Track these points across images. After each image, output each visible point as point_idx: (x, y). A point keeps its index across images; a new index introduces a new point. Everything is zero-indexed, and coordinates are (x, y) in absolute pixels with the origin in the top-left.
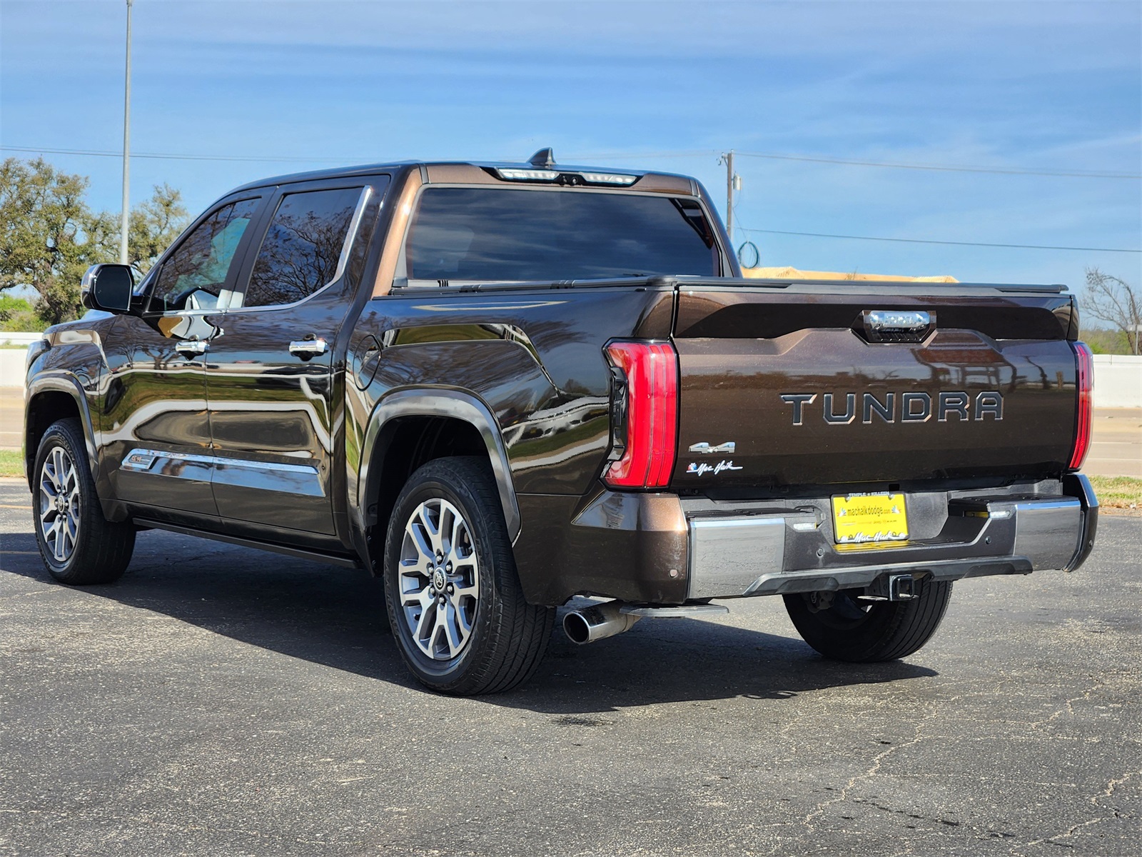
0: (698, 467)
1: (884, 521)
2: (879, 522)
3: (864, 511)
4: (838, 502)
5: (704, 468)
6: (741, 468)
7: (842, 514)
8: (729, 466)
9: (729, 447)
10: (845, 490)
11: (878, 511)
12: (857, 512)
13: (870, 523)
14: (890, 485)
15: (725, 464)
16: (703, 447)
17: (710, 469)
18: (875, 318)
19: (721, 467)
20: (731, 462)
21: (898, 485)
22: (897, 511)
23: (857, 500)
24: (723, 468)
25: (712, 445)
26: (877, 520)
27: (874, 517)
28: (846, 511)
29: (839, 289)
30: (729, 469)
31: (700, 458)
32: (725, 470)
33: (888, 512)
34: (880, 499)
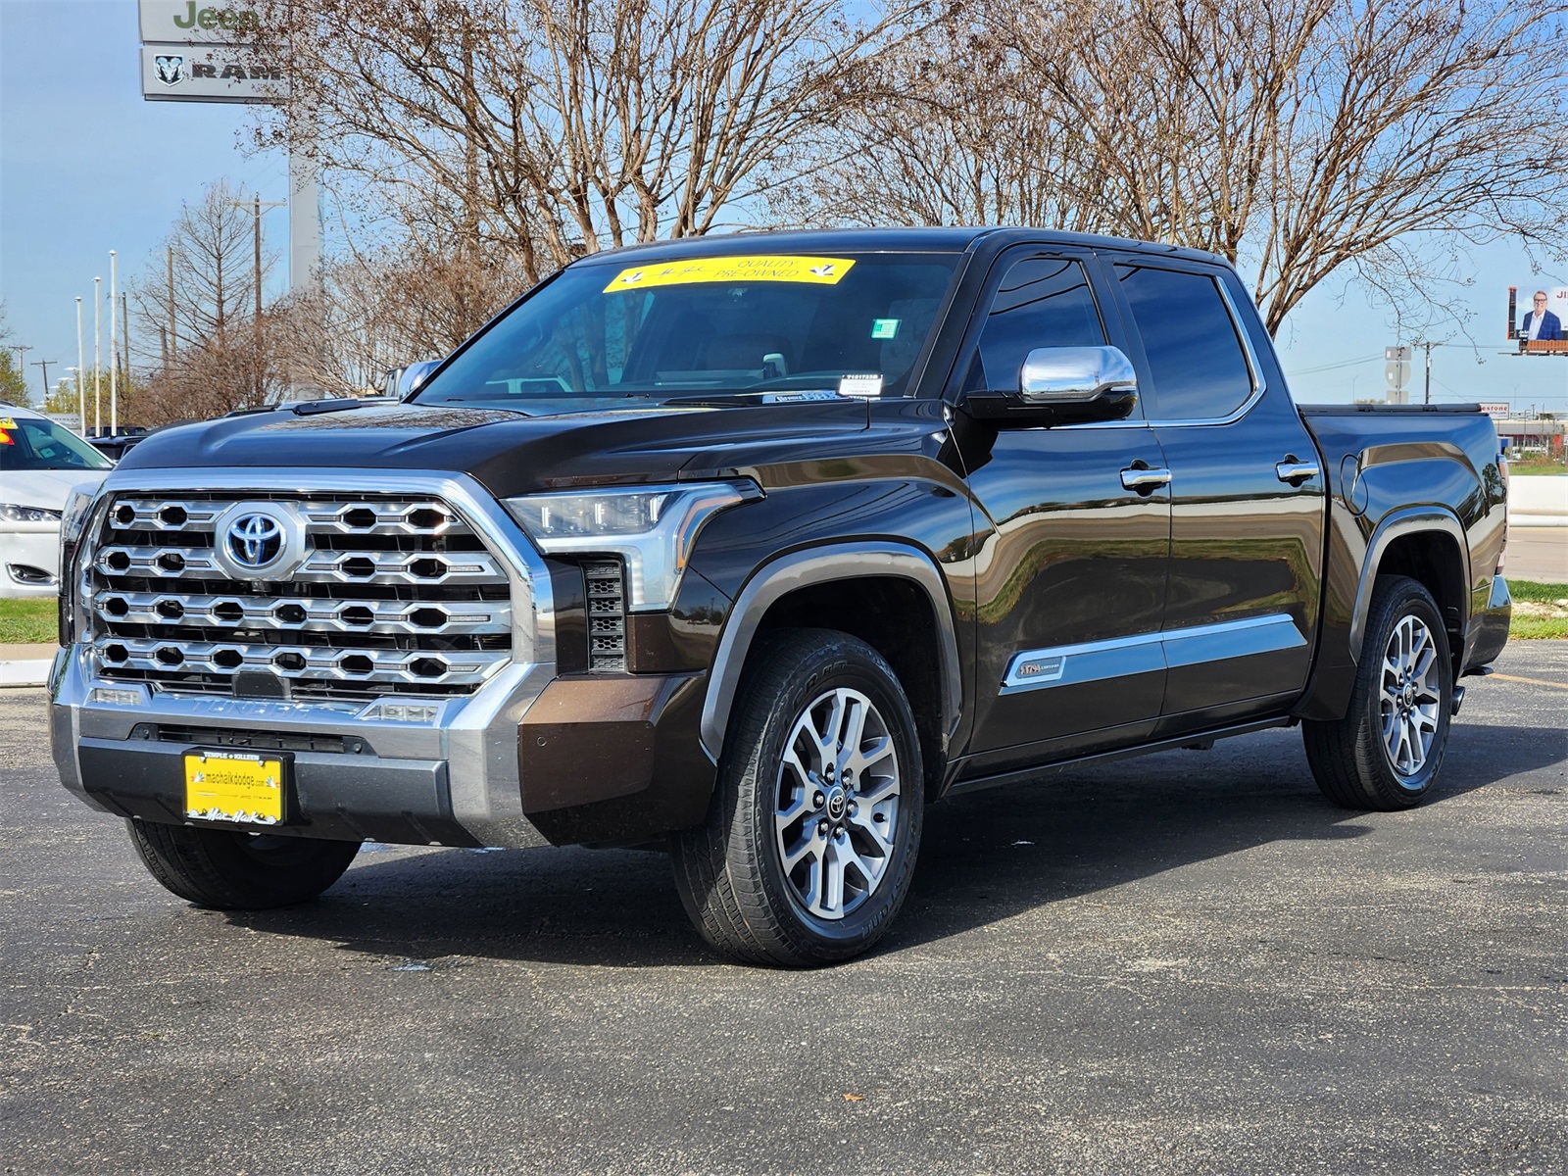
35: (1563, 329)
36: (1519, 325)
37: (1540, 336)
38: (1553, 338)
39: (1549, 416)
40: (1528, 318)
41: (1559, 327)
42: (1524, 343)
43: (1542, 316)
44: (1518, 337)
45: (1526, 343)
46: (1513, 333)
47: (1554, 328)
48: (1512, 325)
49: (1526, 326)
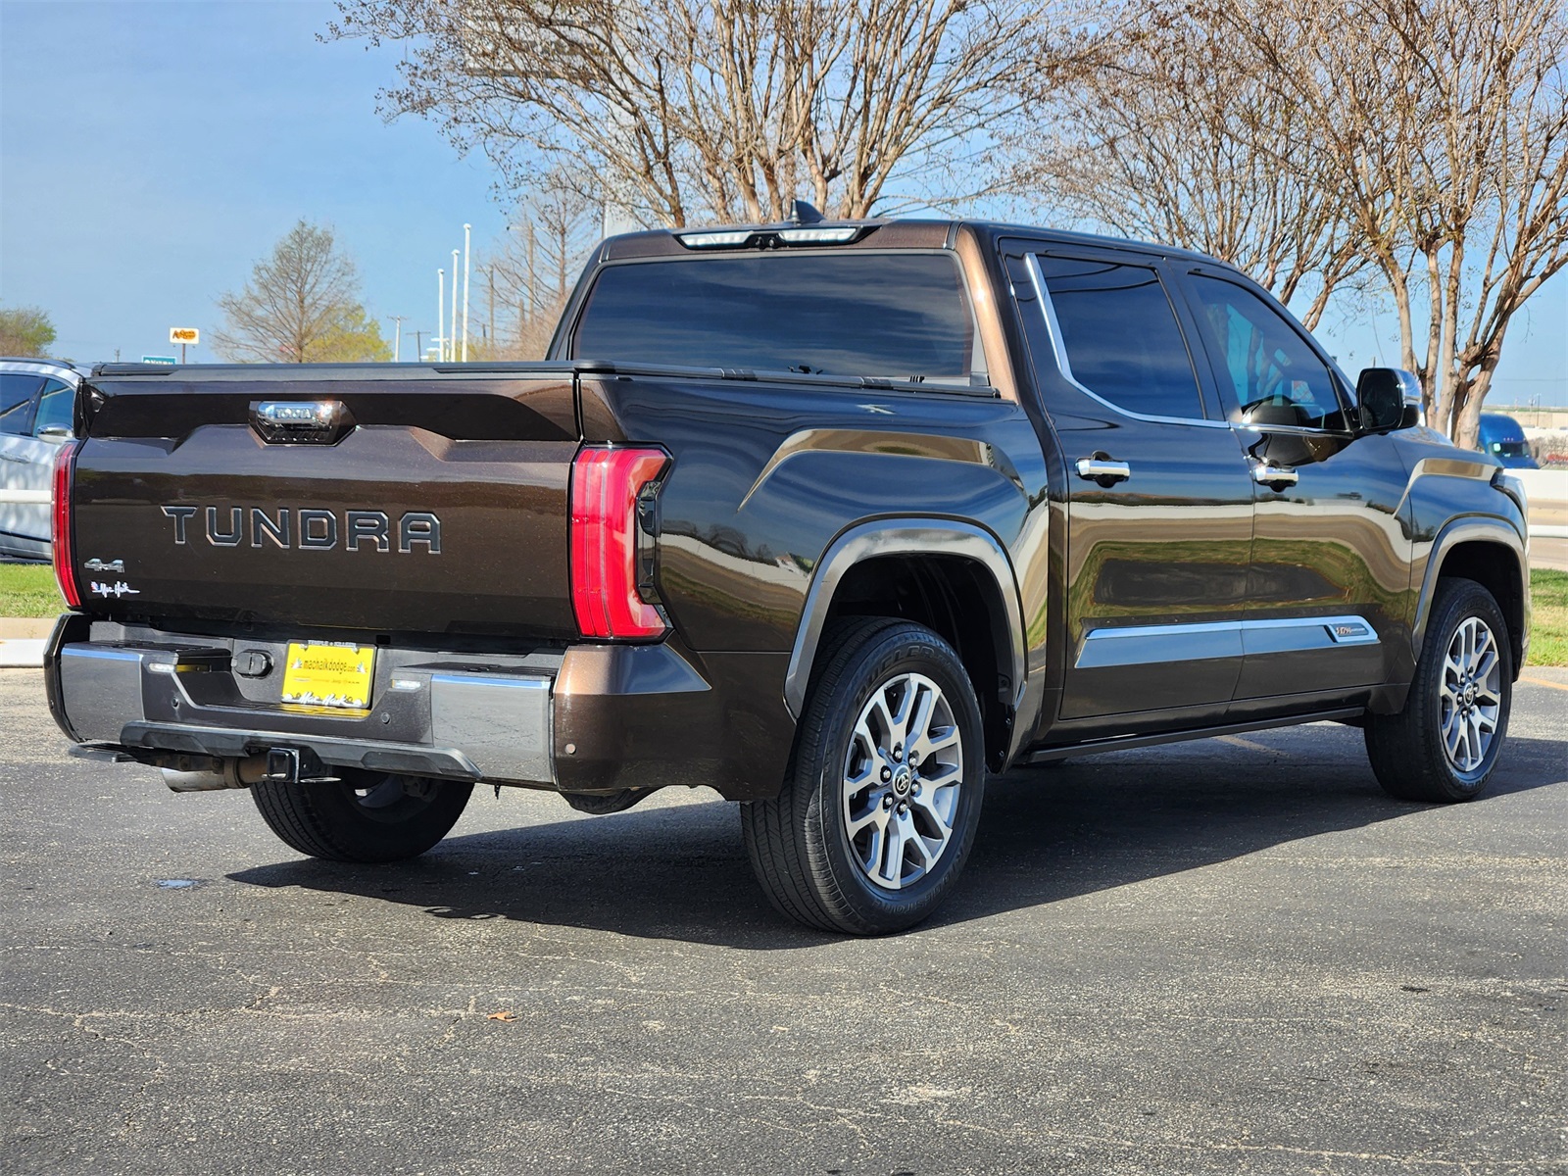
1: (345, 681)
2: (339, 682)
3: (325, 666)
4: (295, 650)
7: (297, 665)
9: (118, 565)
10: (305, 634)
11: (341, 667)
12: (314, 665)
13: (327, 681)
18: (269, 410)
21: (388, 637)
22: (362, 669)
23: (319, 650)
26: (336, 679)
27: (335, 674)
28: (303, 662)
29: (223, 374)
30: (127, 592)
33: (352, 669)
34: (344, 652)
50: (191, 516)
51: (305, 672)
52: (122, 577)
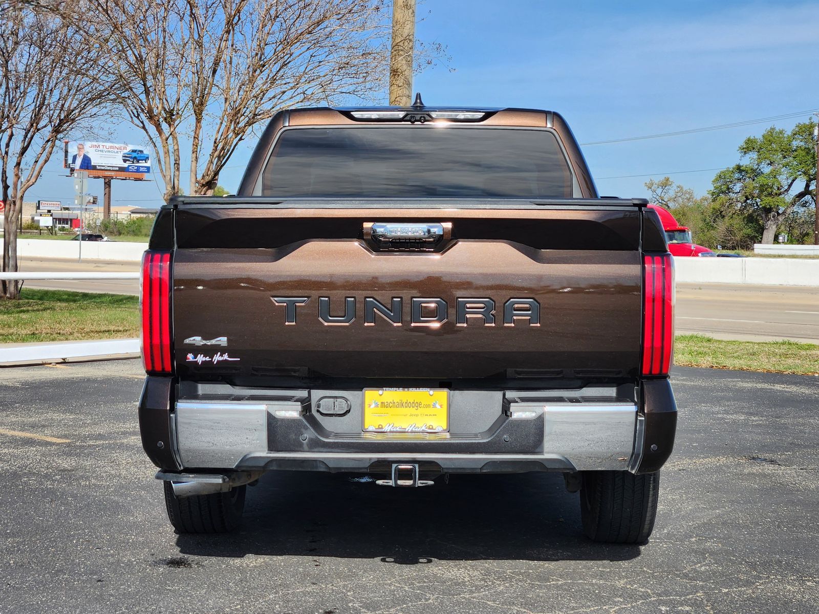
0: (195, 357)
5: (201, 359)
6: (239, 359)
8: (226, 357)
9: (223, 341)
12: (391, 405)
14: (440, 382)
15: (221, 355)
16: (197, 340)
17: (208, 359)
19: (217, 358)
20: (227, 354)
24: (221, 359)
25: (204, 338)
30: (226, 360)
31: (196, 350)
32: (223, 361)
35: (92, 164)
36: (70, 161)
37: (81, 167)
38: (88, 169)
39: (67, 209)
40: (75, 158)
41: (91, 163)
42: (72, 170)
43: (82, 157)
44: (69, 167)
45: (74, 170)
46: (67, 165)
47: (88, 164)
48: (66, 161)
49: (74, 162)
50: (303, 304)
51: (379, 409)
52: (222, 350)
